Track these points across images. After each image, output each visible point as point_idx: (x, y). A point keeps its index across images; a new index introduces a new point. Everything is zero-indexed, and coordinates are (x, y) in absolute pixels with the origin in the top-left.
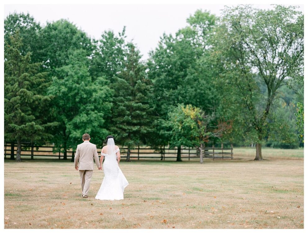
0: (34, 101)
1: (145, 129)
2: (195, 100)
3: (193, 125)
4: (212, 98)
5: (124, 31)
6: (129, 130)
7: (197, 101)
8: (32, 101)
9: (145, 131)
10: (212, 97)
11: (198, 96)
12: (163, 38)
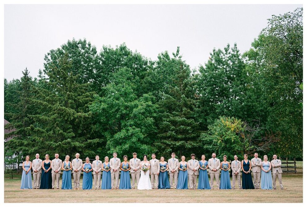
0: (75, 119)
1: (191, 144)
2: (242, 113)
3: (233, 138)
4: (262, 111)
5: (178, 51)
6: (174, 145)
7: (244, 114)
8: (72, 118)
9: (190, 146)
10: (261, 109)
11: (246, 109)
12: (213, 54)
